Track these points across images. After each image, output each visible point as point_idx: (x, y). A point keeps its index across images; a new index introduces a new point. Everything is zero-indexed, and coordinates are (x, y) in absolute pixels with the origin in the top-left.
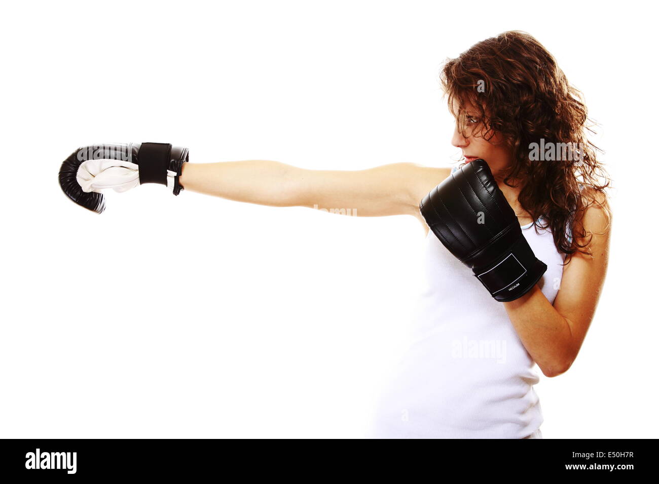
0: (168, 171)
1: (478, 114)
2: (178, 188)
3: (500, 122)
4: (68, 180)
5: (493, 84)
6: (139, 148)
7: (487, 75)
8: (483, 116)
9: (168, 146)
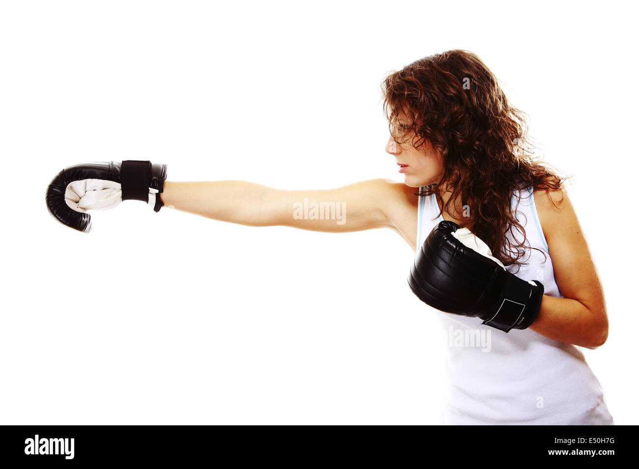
0: (149, 188)
1: (409, 122)
2: (159, 205)
3: (428, 130)
4: (57, 203)
5: (424, 92)
6: (120, 167)
7: (420, 83)
8: (414, 124)
9: (148, 163)
